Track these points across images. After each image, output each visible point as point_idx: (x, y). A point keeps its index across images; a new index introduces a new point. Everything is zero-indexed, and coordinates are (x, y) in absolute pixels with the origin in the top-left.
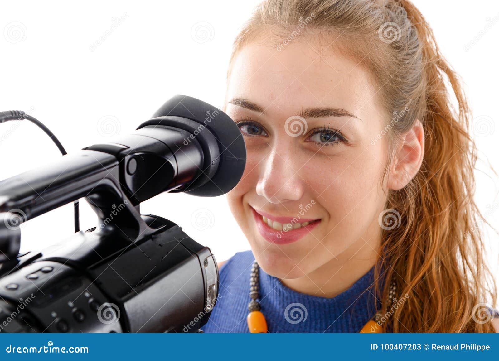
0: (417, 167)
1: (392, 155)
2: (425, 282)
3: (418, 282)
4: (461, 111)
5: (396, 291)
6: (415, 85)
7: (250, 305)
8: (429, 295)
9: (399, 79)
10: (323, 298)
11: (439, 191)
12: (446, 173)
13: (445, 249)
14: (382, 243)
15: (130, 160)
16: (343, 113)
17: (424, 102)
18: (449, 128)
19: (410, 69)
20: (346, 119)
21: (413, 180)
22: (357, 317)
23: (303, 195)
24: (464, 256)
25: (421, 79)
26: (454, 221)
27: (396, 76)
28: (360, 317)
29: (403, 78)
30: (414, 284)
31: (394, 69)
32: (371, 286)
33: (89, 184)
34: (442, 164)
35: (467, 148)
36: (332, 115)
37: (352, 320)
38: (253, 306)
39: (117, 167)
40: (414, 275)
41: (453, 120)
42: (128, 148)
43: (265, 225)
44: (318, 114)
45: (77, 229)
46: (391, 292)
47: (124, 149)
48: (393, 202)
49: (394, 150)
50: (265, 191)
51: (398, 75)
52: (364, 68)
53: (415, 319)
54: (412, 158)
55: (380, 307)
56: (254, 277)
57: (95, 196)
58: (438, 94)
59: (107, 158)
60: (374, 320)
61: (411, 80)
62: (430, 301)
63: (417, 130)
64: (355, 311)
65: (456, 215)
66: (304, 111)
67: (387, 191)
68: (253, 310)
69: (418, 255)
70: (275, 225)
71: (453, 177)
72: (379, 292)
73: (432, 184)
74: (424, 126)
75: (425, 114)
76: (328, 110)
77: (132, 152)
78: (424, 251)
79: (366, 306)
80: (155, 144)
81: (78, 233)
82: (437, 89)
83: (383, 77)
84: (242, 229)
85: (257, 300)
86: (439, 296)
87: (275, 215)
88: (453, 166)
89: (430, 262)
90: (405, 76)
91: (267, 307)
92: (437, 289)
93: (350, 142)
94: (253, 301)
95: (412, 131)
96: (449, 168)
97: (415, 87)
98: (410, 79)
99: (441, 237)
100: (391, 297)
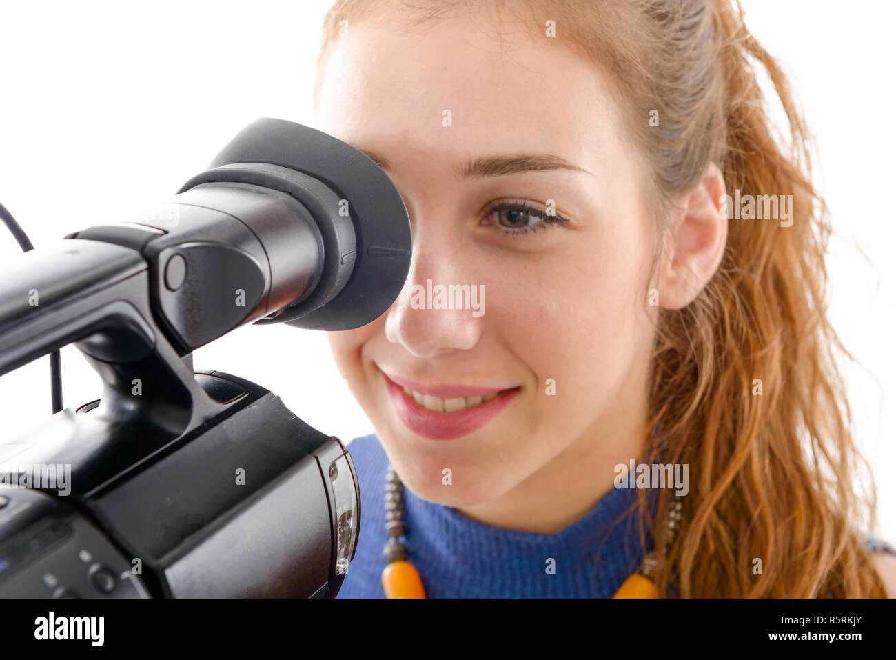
0: (713, 260)
1: (662, 243)
2: (740, 492)
3: (726, 493)
4: (794, 138)
5: (682, 511)
6: (698, 92)
7: (387, 550)
8: (749, 519)
9: (666, 83)
10: (536, 535)
11: (759, 305)
12: (770, 266)
13: (776, 422)
14: (650, 418)
15: (171, 258)
16: (554, 164)
17: (721, 126)
18: (774, 176)
19: (690, 59)
20: (562, 174)
21: (706, 291)
22: (605, 568)
23: (481, 339)
24: (814, 433)
25: (712, 79)
26: (790, 362)
27: (662, 76)
28: (611, 567)
29: (676, 79)
30: (716, 498)
31: (657, 62)
32: (632, 508)
33: (84, 315)
34: (762, 248)
35: (811, 212)
36: (530, 169)
37: (597, 576)
38: (393, 552)
39: (144, 275)
40: (716, 478)
41: (782, 159)
42: (166, 232)
43: (409, 399)
44: (503, 168)
45: (57, 406)
46: (672, 514)
47: (156, 236)
48: (667, 335)
49: (667, 232)
50: (403, 333)
51: (664, 74)
52: (593, 61)
53: (724, 568)
54: (703, 243)
55: (651, 546)
56: (393, 492)
57: (97, 339)
58: (747, 108)
59: (122, 256)
60: (641, 573)
61: (692, 82)
62: (753, 532)
63: (711, 184)
64: (603, 557)
65: (795, 351)
66: (473, 163)
67: (655, 315)
68: (393, 560)
69: (722, 437)
70: (428, 401)
71: (785, 275)
72: (649, 517)
73: (745, 291)
74: (725, 174)
75: (725, 152)
76: (521, 159)
77: (175, 242)
78: (735, 430)
79: (622, 546)
80: (222, 222)
81: (60, 414)
82: (748, 98)
83: (634, 80)
84: (365, 409)
85: (402, 540)
86: (769, 519)
87: (427, 383)
88: (783, 250)
89: (747, 451)
90: (678, 74)
91: (422, 553)
92: (763, 505)
93: (573, 221)
94: (392, 541)
95: (701, 187)
96: (776, 256)
97: (700, 95)
98: (690, 79)
99: (767, 398)
100: (672, 524)
